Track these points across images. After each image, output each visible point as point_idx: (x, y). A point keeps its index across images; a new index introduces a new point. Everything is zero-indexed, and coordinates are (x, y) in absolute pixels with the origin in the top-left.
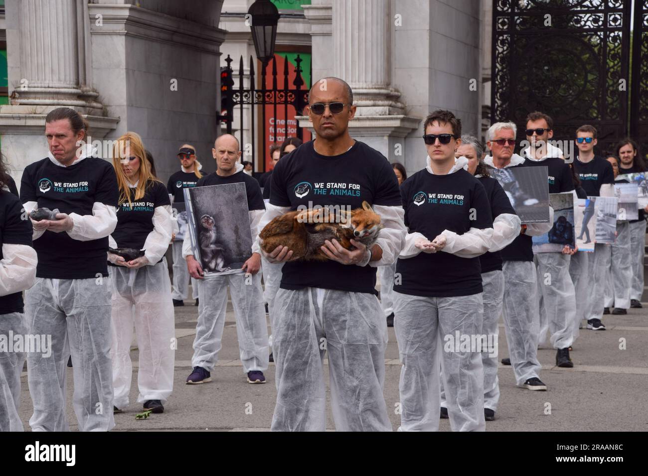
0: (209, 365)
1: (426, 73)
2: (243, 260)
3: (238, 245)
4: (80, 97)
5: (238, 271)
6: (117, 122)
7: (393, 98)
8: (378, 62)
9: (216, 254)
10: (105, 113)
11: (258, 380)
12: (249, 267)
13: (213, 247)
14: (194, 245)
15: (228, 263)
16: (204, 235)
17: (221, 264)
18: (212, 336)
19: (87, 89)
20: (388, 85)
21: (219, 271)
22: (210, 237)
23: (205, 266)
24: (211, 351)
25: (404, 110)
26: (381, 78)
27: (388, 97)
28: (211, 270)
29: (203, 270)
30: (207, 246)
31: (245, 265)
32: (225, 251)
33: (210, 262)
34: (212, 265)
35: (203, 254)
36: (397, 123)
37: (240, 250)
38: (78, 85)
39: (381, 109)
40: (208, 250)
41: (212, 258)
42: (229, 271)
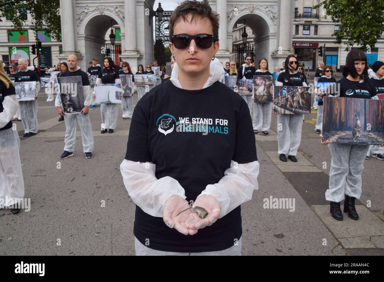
0: (71, 150)
1: (144, 47)
2: (81, 109)
3: (79, 102)
4: (75, 52)
5: (79, 113)
6: (83, 57)
7: (138, 51)
8: (134, 44)
9: (69, 106)
10: (81, 55)
11: (89, 157)
12: (84, 112)
13: (68, 102)
14: (60, 101)
15: (75, 110)
16: (64, 98)
17: (72, 110)
18: (71, 138)
19: (77, 51)
20: (137, 49)
21: (71, 113)
22: (67, 99)
23: (65, 110)
24: (71, 144)
25: (140, 54)
26: (135, 47)
27: (137, 51)
28: (67, 112)
29: (64, 112)
30: (66, 102)
31: (82, 111)
32: (73, 105)
33: (67, 109)
34: (68, 110)
35: (64, 105)
36: (139, 56)
37: (80, 104)
38: (75, 50)
39: (135, 53)
40: (66, 104)
41: (68, 107)
42: (75, 113)
